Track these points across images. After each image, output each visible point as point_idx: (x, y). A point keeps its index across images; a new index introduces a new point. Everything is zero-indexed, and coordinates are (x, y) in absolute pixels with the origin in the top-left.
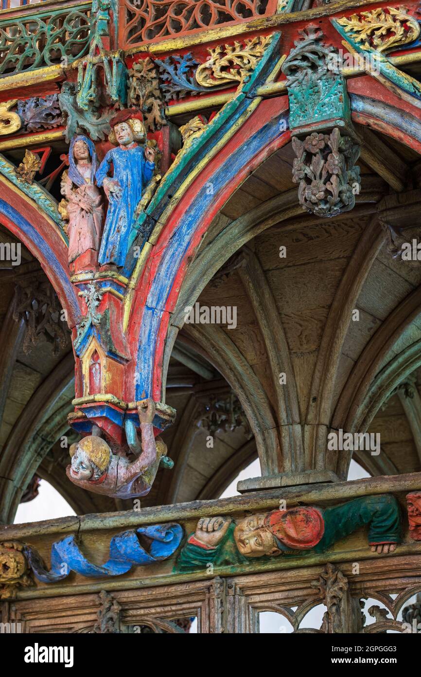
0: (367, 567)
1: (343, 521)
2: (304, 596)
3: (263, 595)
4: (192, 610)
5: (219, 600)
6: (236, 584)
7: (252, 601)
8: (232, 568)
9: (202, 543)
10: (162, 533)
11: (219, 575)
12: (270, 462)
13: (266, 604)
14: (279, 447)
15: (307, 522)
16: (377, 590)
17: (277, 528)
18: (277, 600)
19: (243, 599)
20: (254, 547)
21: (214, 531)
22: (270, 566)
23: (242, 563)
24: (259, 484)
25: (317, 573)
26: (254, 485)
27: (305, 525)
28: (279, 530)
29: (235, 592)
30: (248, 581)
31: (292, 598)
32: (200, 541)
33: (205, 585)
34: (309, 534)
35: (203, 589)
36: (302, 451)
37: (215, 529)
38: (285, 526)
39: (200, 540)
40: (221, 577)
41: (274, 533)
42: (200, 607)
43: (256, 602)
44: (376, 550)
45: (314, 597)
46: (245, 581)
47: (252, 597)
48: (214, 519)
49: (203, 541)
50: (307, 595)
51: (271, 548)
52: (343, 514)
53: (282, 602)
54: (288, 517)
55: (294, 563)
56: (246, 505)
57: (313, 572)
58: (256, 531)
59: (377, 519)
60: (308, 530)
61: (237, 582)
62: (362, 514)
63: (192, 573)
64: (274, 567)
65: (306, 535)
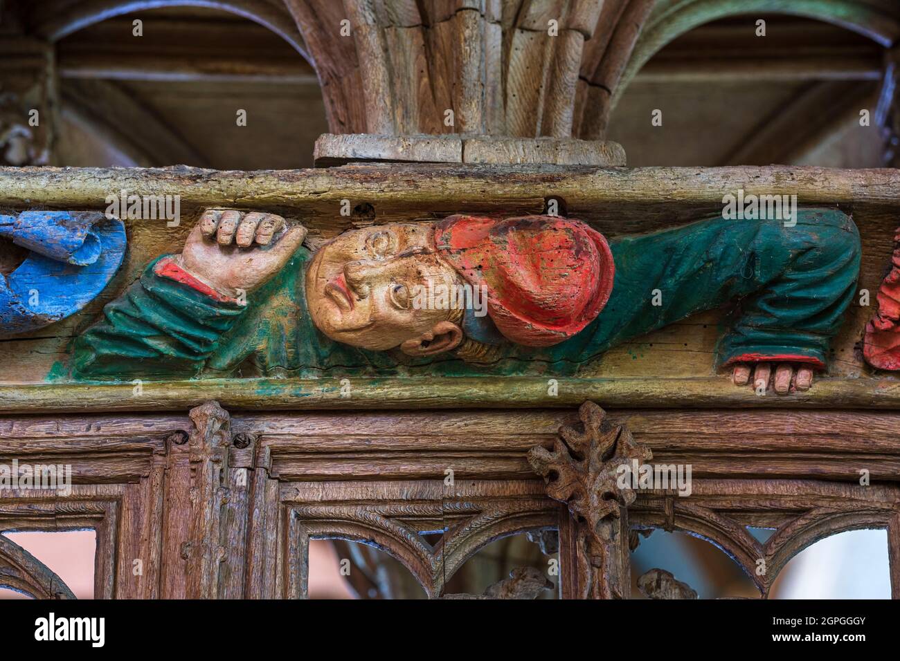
0: (705, 430)
1: (684, 269)
2: (474, 499)
3: (337, 484)
4: (89, 505)
5: (217, 468)
6: (260, 437)
7: (300, 497)
8: (262, 383)
9: (204, 281)
10: (75, 230)
11: (217, 400)
12: (399, 112)
13: (345, 511)
14: (426, 80)
15: (578, 252)
16: (718, 505)
17: (476, 259)
18: (384, 502)
19: (273, 486)
20: (384, 309)
21: (255, 246)
22: (392, 390)
23: (297, 374)
24: (394, 149)
25: (538, 430)
26: (376, 147)
27: (571, 261)
28: (480, 267)
29: (256, 459)
30: (301, 430)
31: (432, 501)
32: (196, 276)
33: (153, 428)
34: (576, 289)
35: (146, 440)
36: (499, 98)
37: (262, 240)
38: (504, 256)
39: (198, 270)
40: (224, 405)
41: (466, 273)
42: (118, 500)
43: (313, 503)
44: (751, 380)
45: (506, 505)
46: (293, 430)
47: (299, 485)
48: (254, 217)
49: (206, 276)
50: (485, 498)
51: (437, 321)
52: (687, 248)
53: (402, 509)
54: (511, 234)
55: (475, 390)
56: (374, 186)
57: (527, 429)
58: (404, 261)
59: (801, 276)
60: (577, 278)
61: (267, 430)
62: (760, 251)
63: (121, 386)
64: (407, 394)
65: (568, 290)
